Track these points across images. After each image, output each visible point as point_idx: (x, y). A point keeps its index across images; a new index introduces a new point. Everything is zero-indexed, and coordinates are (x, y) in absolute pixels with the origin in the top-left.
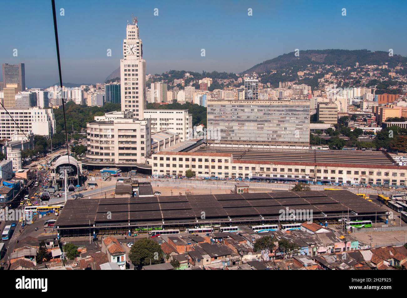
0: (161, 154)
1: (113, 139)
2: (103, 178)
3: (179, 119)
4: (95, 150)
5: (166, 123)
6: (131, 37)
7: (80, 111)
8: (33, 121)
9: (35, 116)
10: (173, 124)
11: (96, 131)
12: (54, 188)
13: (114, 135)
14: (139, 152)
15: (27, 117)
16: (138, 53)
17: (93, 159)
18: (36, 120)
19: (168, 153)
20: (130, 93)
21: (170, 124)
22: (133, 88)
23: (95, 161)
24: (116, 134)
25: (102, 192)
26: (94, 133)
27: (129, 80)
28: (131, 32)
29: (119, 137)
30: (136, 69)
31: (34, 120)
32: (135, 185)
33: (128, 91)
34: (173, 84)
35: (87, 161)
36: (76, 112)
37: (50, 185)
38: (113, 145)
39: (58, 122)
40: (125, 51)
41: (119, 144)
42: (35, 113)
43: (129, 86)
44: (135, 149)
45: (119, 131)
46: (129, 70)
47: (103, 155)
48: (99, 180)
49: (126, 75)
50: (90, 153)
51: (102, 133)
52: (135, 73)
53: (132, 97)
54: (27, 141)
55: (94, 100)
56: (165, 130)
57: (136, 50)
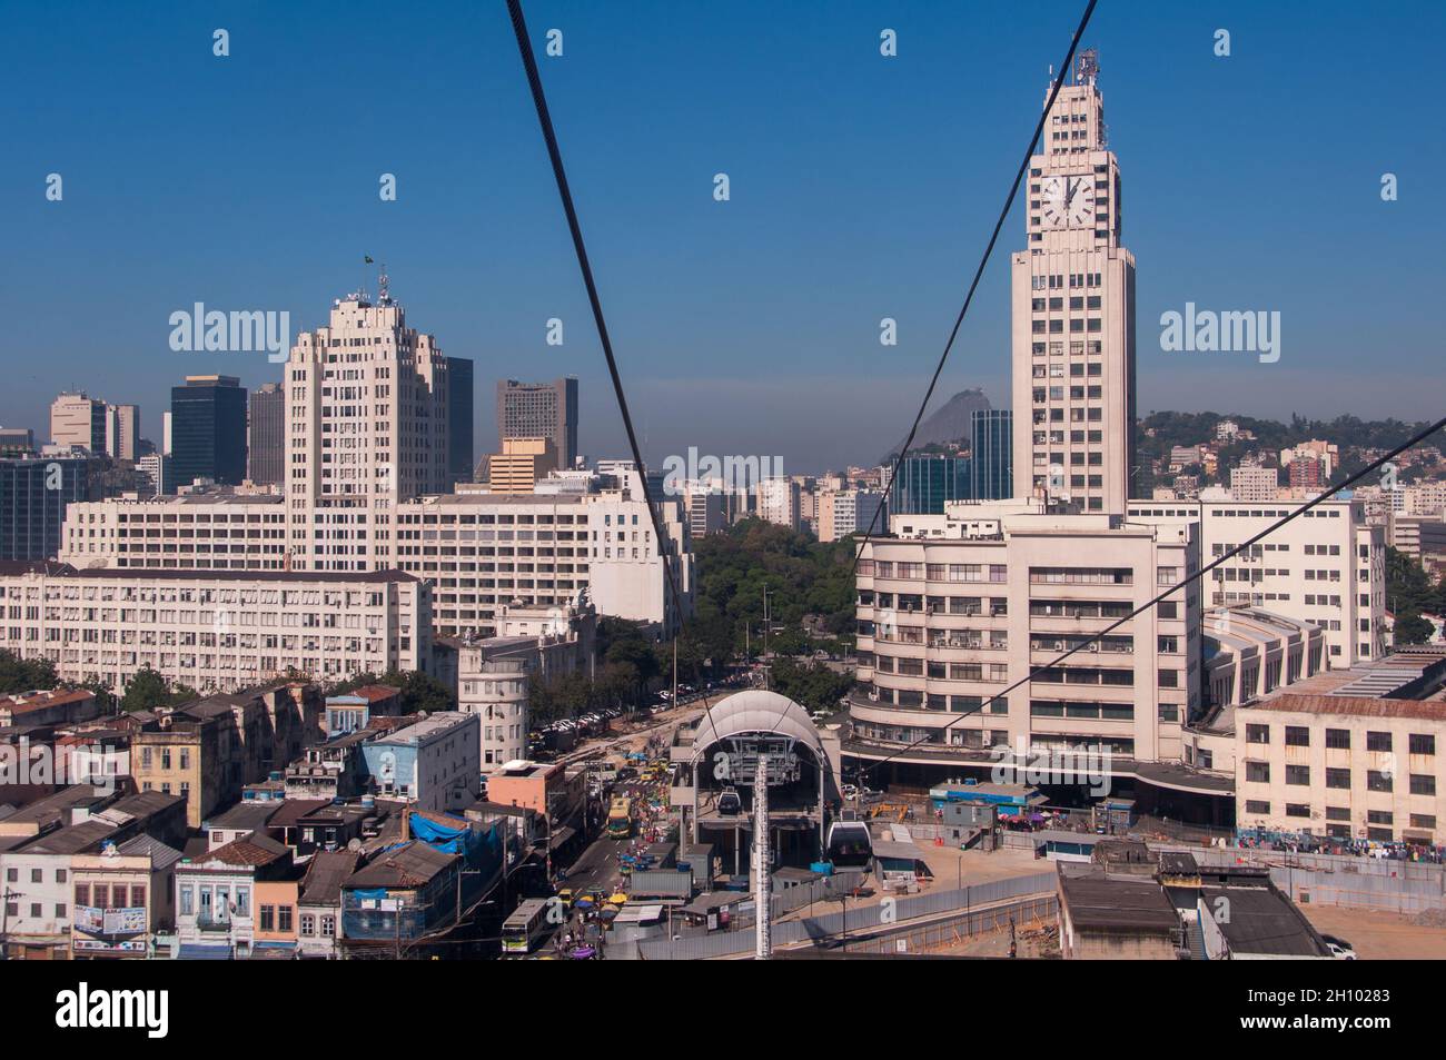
0: (1290, 710)
1: (999, 623)
2: (956, 834)
3: (1322, 550)
4: (898, 682)
5: (1244, 566)
6: (1068, 144)
7: (792, 547)
8: (595, 555)
9: (607, 534)
10: (1285, 573)
11: (909, 579)
12: (686, 868)
13: (1005, 600)
14: (1144, 695)
15: (569, 535)
16: (1100, 218)
17: (886, 728)
18: (607, 550)
19: (1330, 705)
20: (1057, 415)
21: (1271, 572)
22: (1073, 389)
23: (901, 738)
24: (1018, 593)
25: (973, 909)
26: (897, 587)
27: (1054, 351)
28: (1065, 120)
29: (1036, 609)
30: (1091, 295)
31: (601, 552)
32: (1179, 884)
33: (1048, 405)
34: (1165, 466)
35: (857, 738)
36: (776, 552)
37: (665, 854)
38: (999, 657)
39: (703, 582)
40: (1036, 213)
41: (1031, 647)
42: (608, 518)
43: (1056, 383)
44: (1124, 677)
45: (1035, 577)
46: (1056, 304)
47: (945, 709)
48: (930, 844)
49: (1037, 326)
50: (875, 698)
51: (938, 590)
52: (1084, 314)
53: (1067, 436)
54: (562, 638)
55: (845, 515)
56: (1243, 602)
57: (1091, 206)
